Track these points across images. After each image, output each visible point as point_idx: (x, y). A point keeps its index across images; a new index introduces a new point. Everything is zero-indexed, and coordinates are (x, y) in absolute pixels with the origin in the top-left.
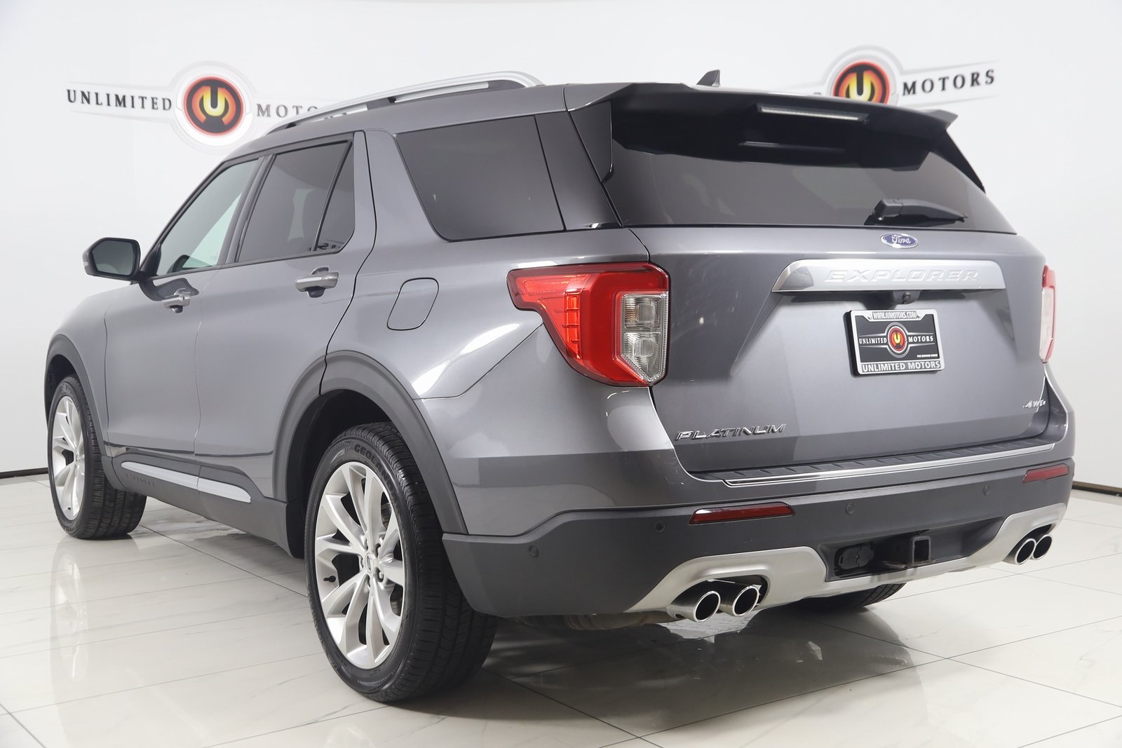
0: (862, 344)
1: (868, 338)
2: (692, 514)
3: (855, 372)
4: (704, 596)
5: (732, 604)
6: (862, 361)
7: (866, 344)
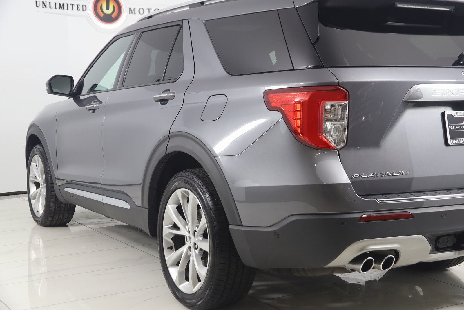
0: (451, 129)
1: (454, 126)
2: (360, 217)
3: (446, 143)
4: (366, 260)
5: (380, 264)
6: (450, 138)
7: (453, 129)
